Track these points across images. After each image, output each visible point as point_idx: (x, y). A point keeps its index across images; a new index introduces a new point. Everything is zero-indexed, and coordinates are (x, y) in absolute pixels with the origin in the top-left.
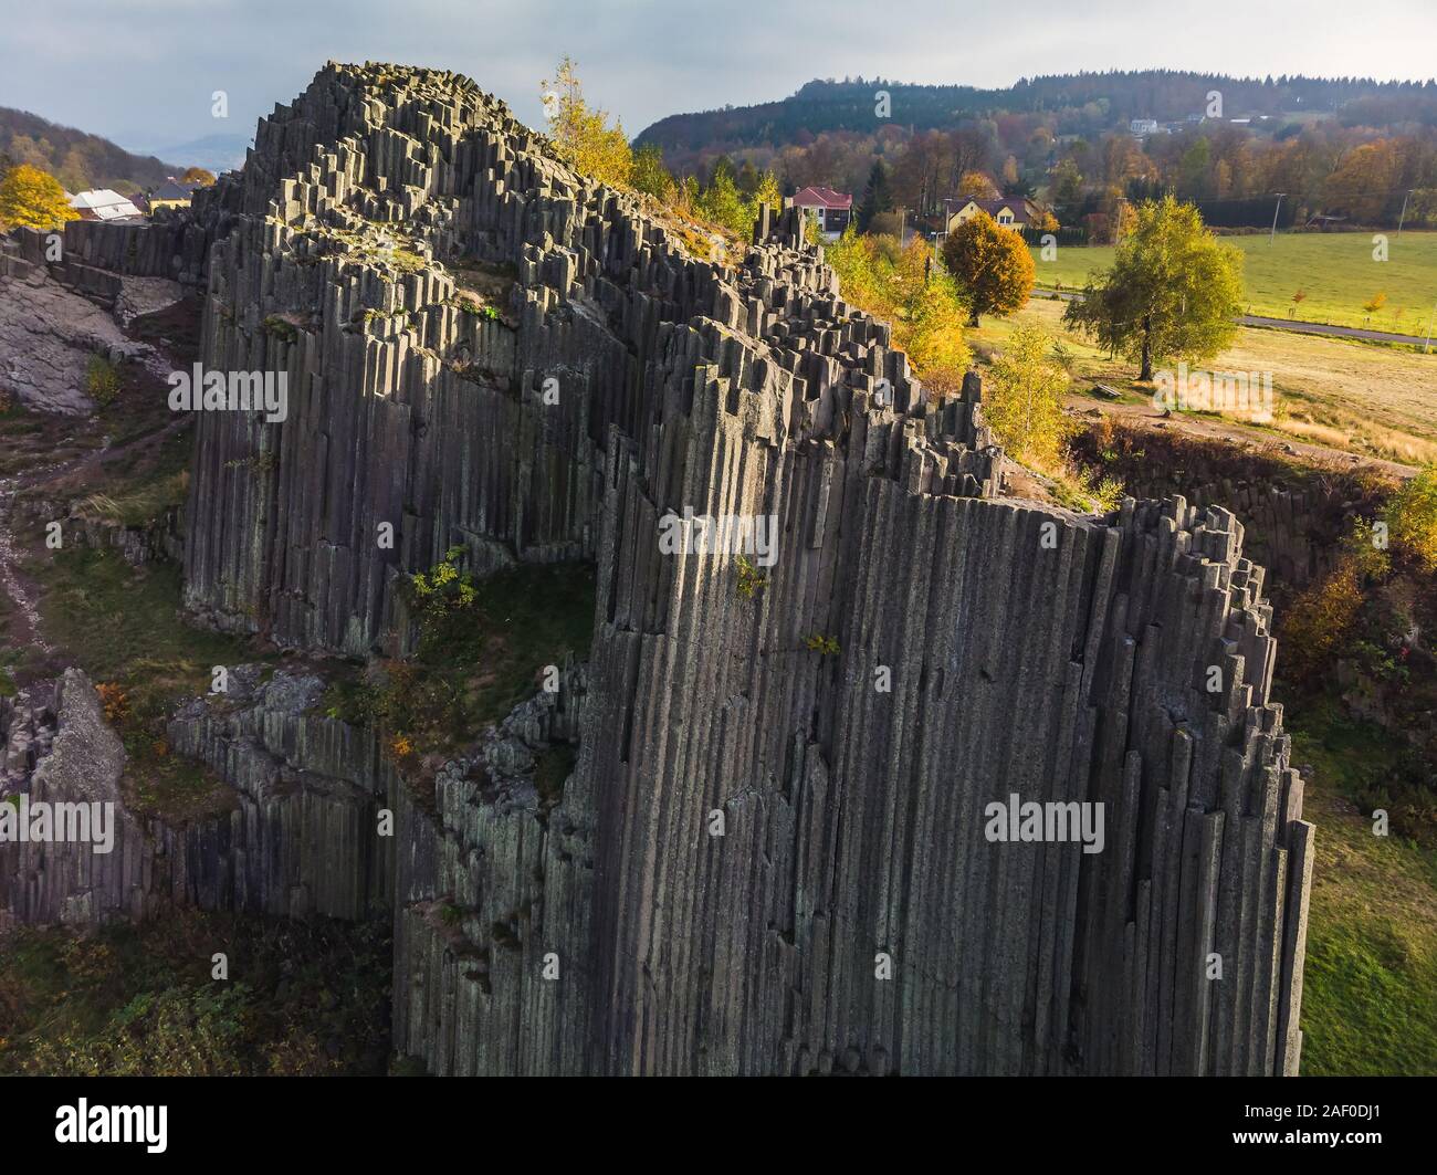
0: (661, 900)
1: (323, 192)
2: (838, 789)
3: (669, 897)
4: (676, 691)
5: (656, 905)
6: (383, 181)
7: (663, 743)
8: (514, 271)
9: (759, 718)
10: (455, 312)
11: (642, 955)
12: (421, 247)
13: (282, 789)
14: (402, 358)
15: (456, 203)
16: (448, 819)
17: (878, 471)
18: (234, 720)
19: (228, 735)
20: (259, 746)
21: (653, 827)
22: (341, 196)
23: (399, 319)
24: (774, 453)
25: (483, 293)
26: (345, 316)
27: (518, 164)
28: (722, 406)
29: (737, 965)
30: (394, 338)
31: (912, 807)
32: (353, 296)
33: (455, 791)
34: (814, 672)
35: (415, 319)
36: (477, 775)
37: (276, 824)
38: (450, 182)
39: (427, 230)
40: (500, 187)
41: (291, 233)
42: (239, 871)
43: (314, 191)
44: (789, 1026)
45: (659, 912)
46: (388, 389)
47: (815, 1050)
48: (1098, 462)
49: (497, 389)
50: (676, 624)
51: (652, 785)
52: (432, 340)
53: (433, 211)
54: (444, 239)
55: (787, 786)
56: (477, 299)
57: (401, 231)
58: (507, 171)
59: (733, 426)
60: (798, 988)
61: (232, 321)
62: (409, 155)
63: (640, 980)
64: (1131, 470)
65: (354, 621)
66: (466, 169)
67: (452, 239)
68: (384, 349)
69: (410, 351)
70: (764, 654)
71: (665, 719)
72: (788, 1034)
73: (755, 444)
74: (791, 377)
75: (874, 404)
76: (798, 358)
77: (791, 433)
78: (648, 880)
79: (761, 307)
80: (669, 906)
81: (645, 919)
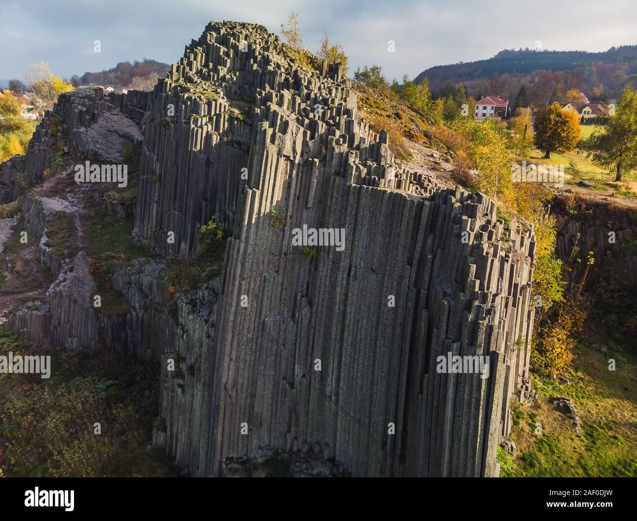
0: (234, 357)
1: (187, 69)
2: (313, 319)
3: (238, 357)
4: (243, 265)
5: (231, 359)
6: (211, 65)
7: (236, 287)
8: (253, 101)
9: (282, 283)
10: (227, 117)
11: (224, 381)
12: (219, 90)
13: (145, 308)
14: (204, 135)
15: (238, 73)
16: (180, 319)
17: (337, 174)
18: (132, 278)
19: (130, 284)
20: (141, 290)
21: (231, 324)
22: (194, 71)
23: (204, 119)
24: (292, 163)
25: (240, 109)
26: (185, 117)
27: (263, 57)
28: (268, 140)
29: (268, 394)
30: (201, 127)
31: (342, 332)
32: (189, 109)
33: (185, 308)
34: (308, 266)
35: (211, 119)
36: (193, 303)
38: (238, 65)
39: (224, 84)
40: (255, 67)
41: (173, 85)
42: (129, 339)
43: (184, 69)
44: (290, 427)
45: (232, 363)
46: (198, 148)
47: (300, 440)
48: (567, 215)
49: (242, 150)
50: (244, 235)
51: (231, 305)
52: (217, 128)
53: (228, 77)
54: (231, 88)
55: (293, 316)
56: (236, 111)
57: (214, 85)
58: (258, 60)
59: (272, 149)
60: (293, 410)
61: (152, 121)
62: (221, 54)
63: (223, 392)
64: (584, 219)
65: (183, 244)
66: (244, 60)
67: (234, 88)
68: (197, 130)
69: (208, 132)
70: (285, 254)
71: (237, 277)
72: (289, 431)
73: (283, 158)
74: (302, 129)
75: (338, 143)
76: (307, 121)
77: (302, 155)
78: (228, 348)
79: (298, 100)
80: (237, 361)
81: (226, 365)
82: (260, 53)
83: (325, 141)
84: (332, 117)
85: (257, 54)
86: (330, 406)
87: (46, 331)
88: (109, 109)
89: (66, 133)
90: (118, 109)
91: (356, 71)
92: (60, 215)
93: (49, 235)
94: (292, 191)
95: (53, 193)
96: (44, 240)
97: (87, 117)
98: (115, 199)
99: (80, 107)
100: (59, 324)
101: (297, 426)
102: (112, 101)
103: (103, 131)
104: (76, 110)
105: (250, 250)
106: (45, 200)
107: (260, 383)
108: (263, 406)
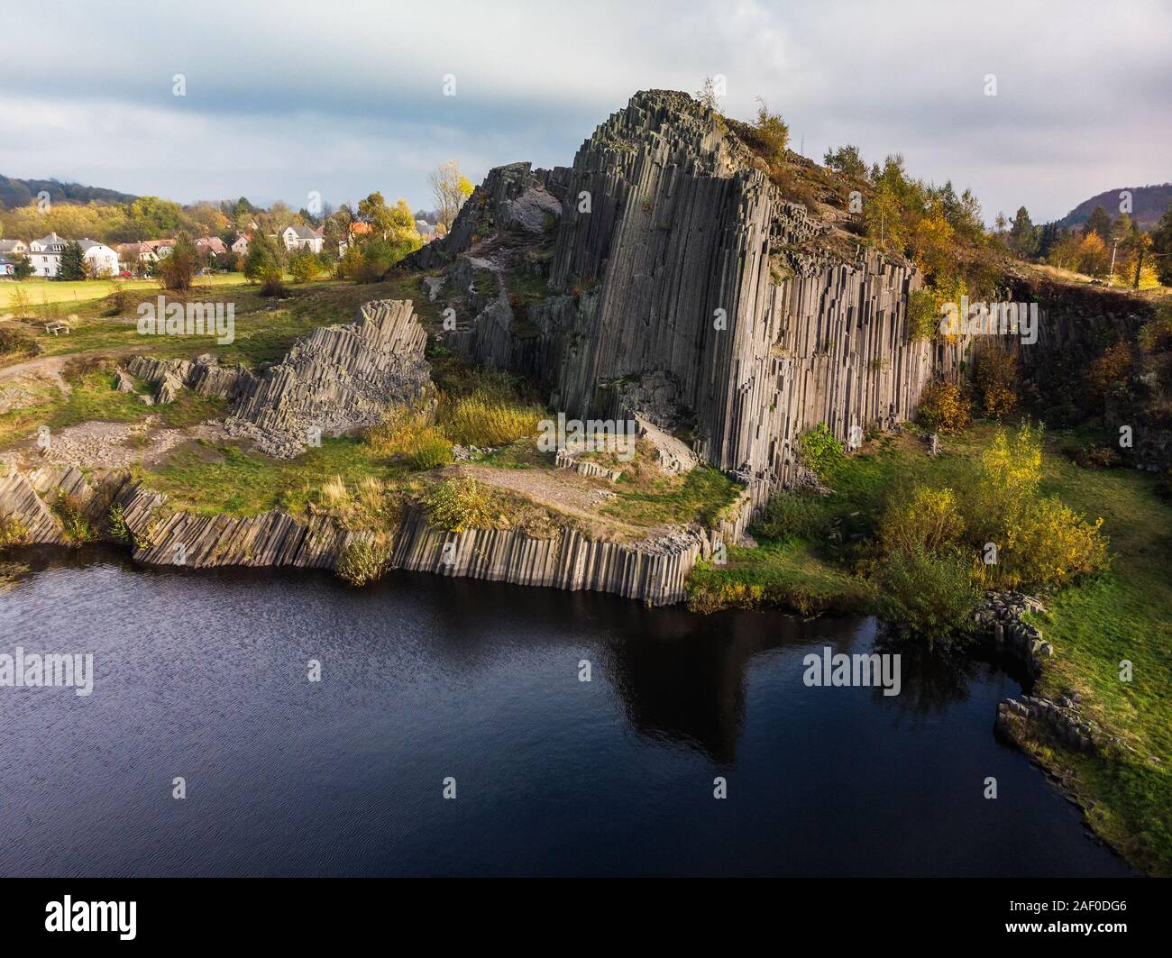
2: (664, 273)
3: (614, 302)
4: (623, 236)
6: (630, 125)
7: (617, 252)
9: (647, 251)
11: (603, 319)
12: (634, 145)
13: (553, 331)
14: (617, 181)
16: (580, 307)
17: (687, 172)
19: (542, 313)
21: (611, 278)
22: (616, 131)
23: (618, 168)
24: (661, 167)
26: (603, 167)
28: (646, 153)
29: (632, 330)
30: (615, 174)
32: (606, 161)
37: (549, 342)
38: (653, 125)
39: (639, 140)
43: (607, 129)
45: (610, 307)
50: (625, 216)
51: (613, 265)
52: (628, 176)
53: (643, 134)
55: (652, 273)
59: (648, 159)
60: (647, 342)
70: (651, 231)
71: (619, 245)
72: (643, 357)
73: (654, 165)
74: (668, 146)
75: (690, 153)
76: (672, 141)
77: (667, 163)
78: (608, 295)
79: (671, 129)
80: (613, 306)
81: (606, 306)
82: (672, 114)
83: (682, 154)
84: (689, 139)
85: (670, 113)
86: (670, 331)
87: (472, 349)
88: (535, 185)
89: (492, 206)
90: (542, 187)
91: (827, 153)
92: (485, 271)
93: (474, 284)
94: (659, 186)
95: (479, 255)
96: (471, 287)
97: (514, 190)
98: (534, 259)
99: (509, 180)
100: (483, 343)
101: (648, 352)
102: (538, 178)
103: (527, 205)
104: (505, 182)
105: (628, 226)
106: (472, 259)
107: (627, 321)
108: (628, 340)
